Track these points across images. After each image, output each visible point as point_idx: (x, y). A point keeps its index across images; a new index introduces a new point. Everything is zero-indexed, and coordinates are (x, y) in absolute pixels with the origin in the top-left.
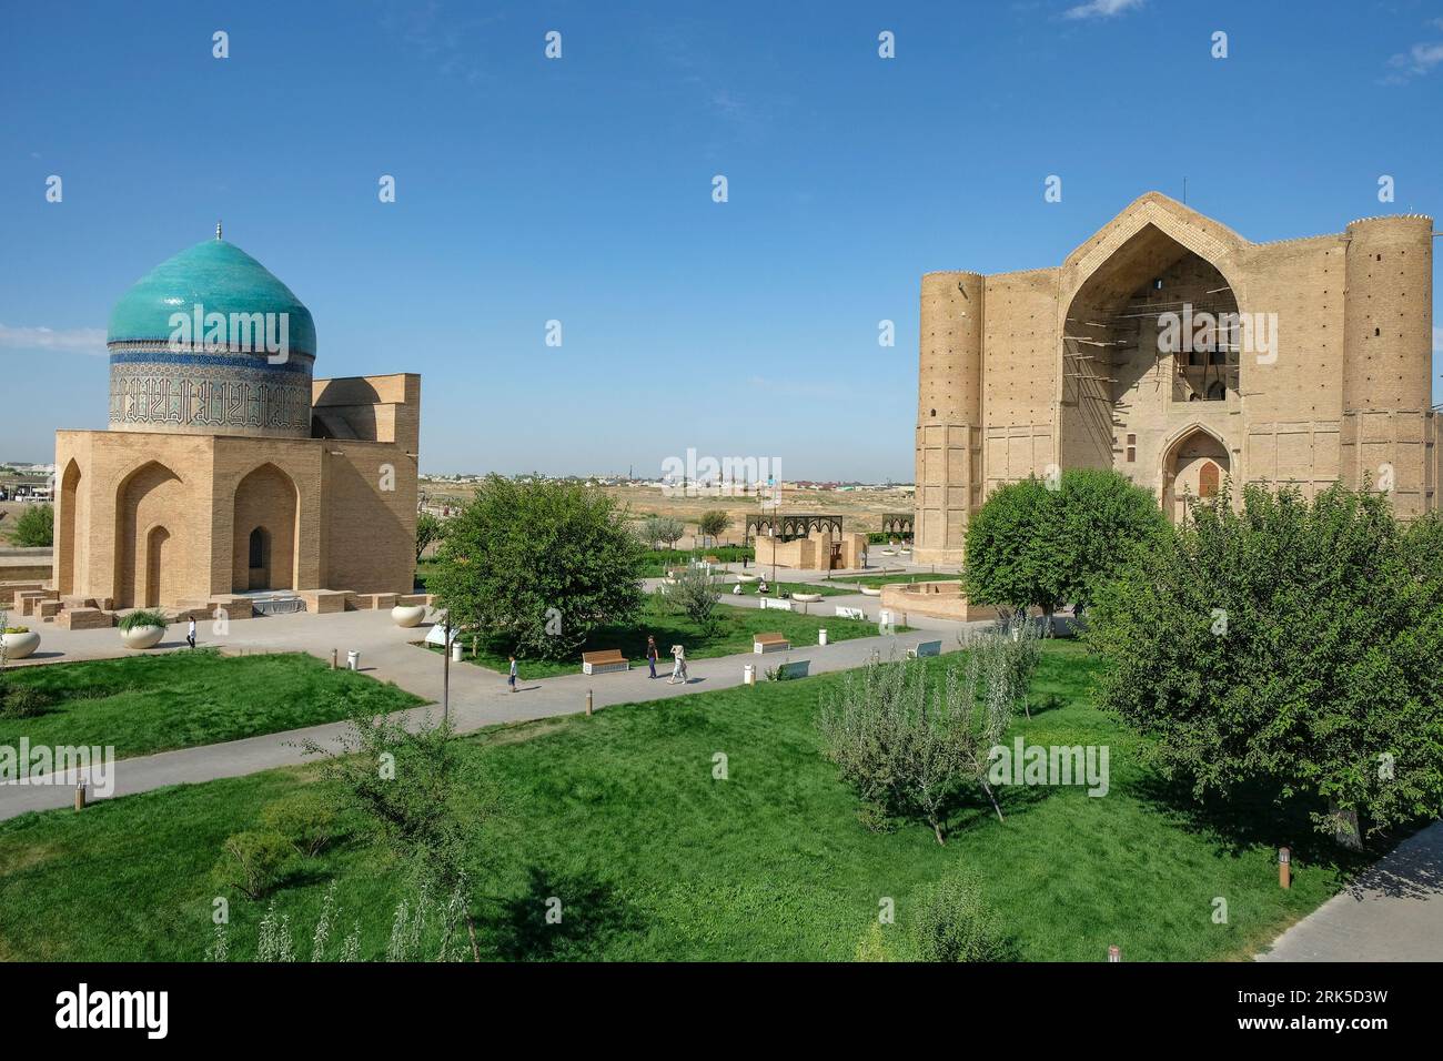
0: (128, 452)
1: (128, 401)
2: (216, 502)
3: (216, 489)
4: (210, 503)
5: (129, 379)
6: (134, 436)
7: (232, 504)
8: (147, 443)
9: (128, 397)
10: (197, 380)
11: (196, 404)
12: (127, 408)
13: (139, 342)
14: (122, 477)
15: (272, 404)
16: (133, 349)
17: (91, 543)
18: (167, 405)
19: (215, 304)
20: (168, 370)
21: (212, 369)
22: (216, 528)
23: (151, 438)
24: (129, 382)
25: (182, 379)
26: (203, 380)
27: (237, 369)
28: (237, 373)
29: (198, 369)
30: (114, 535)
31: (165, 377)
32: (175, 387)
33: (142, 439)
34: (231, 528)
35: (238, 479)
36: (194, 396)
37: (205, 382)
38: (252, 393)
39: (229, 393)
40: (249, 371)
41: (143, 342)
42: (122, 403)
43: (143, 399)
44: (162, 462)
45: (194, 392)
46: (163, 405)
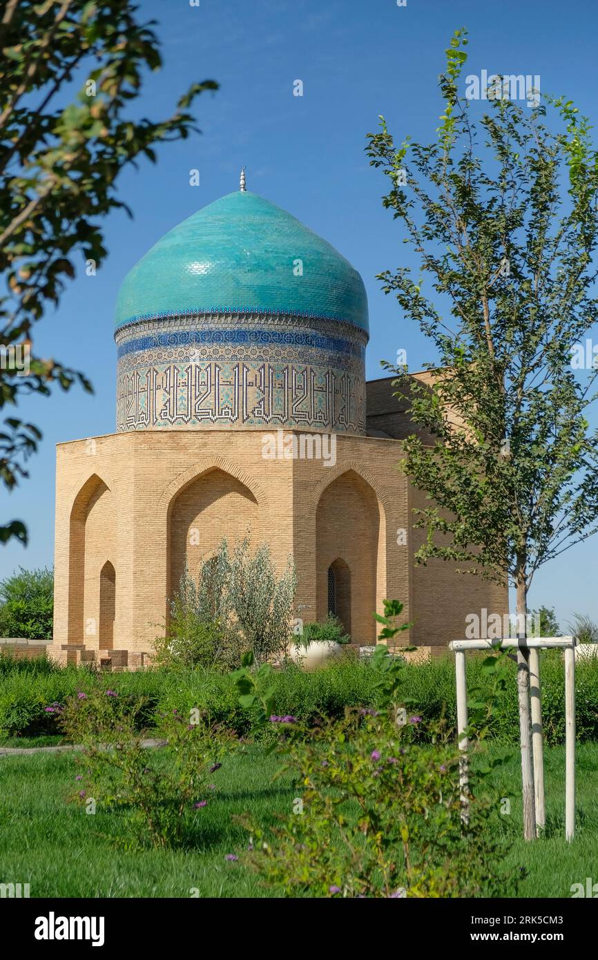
0: (181, 457)
1: (161, 397)
2: (297, 518)
3: (296, 502)
4: (290, 521)
5: (161, 368)
6: (188, 435)
7: (313, 522)
8: (205, 445)
9: (160, 393)
10: (254, 363)
11: (253, 394)
12: (160, 406)
13: (176, 318)
14: (174, 490)
15: (339, 396)
16: (165, 329)
17: (136, 581)
18: (217, 398)
19: (273, 264)
20: (216, 352)
21: (272, 349)
22: (298, 554)
23: (211, 438)
24: (161, 373)
25: (236, 363)
26: (261, 364)
27: (300, 348)
28: (301, 355)
29: (253, 349)
30: (165, 569)
31: (213, 362)
32: (227, 373)
33: (199, 439)
34: (313, 556)
35: (320, 489)
36: (251, 384)
37: (264, 367)
38: (319, 382)
39: (293, 380)
40: (313, 351)
41: (182, 317)
42: (151, 401)
43: (182, 393)
44: (226, 468)
45: (251, 379)
46: (211, 399)
